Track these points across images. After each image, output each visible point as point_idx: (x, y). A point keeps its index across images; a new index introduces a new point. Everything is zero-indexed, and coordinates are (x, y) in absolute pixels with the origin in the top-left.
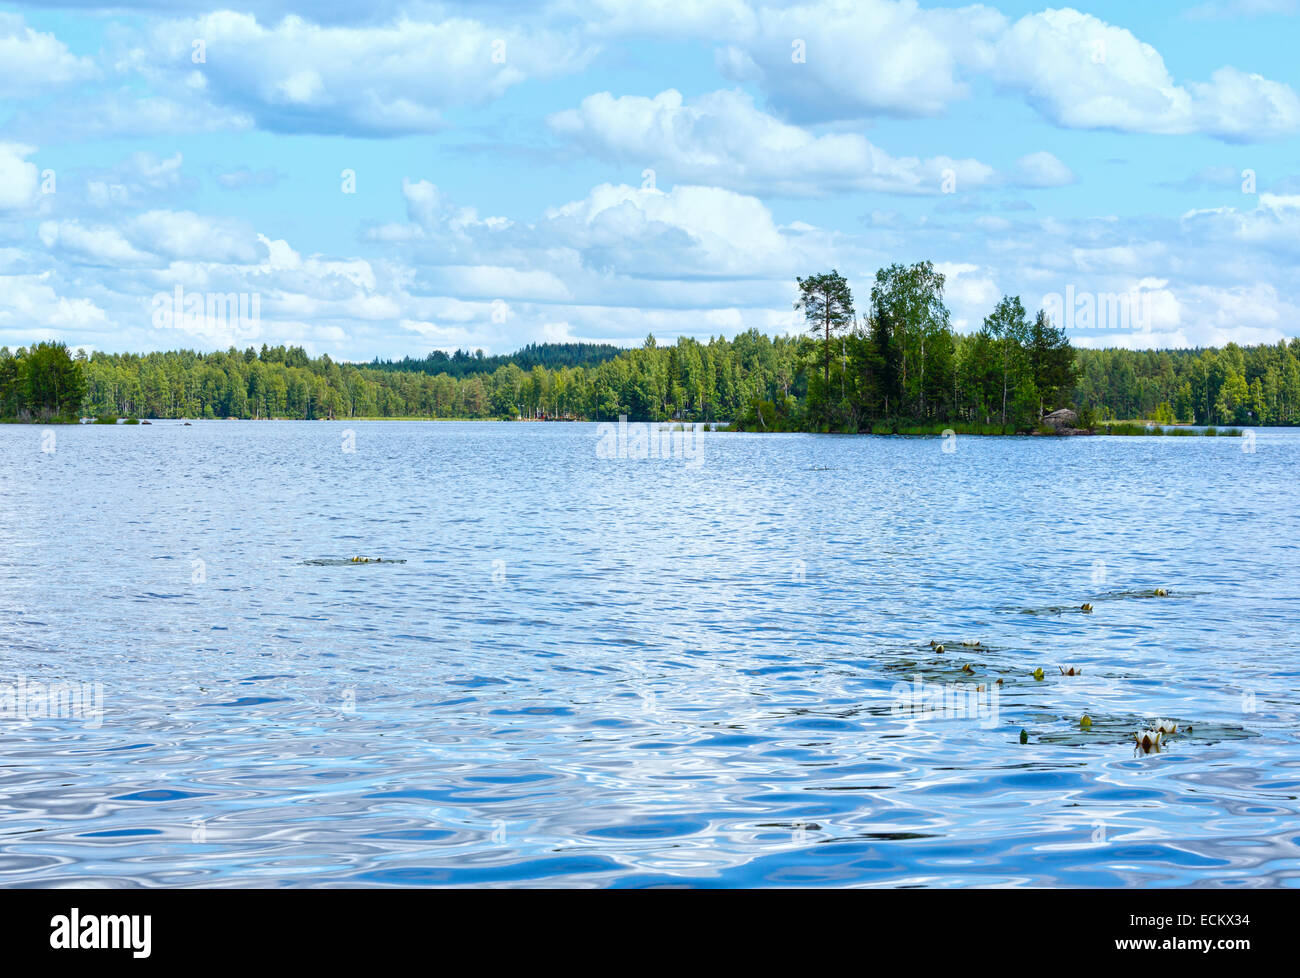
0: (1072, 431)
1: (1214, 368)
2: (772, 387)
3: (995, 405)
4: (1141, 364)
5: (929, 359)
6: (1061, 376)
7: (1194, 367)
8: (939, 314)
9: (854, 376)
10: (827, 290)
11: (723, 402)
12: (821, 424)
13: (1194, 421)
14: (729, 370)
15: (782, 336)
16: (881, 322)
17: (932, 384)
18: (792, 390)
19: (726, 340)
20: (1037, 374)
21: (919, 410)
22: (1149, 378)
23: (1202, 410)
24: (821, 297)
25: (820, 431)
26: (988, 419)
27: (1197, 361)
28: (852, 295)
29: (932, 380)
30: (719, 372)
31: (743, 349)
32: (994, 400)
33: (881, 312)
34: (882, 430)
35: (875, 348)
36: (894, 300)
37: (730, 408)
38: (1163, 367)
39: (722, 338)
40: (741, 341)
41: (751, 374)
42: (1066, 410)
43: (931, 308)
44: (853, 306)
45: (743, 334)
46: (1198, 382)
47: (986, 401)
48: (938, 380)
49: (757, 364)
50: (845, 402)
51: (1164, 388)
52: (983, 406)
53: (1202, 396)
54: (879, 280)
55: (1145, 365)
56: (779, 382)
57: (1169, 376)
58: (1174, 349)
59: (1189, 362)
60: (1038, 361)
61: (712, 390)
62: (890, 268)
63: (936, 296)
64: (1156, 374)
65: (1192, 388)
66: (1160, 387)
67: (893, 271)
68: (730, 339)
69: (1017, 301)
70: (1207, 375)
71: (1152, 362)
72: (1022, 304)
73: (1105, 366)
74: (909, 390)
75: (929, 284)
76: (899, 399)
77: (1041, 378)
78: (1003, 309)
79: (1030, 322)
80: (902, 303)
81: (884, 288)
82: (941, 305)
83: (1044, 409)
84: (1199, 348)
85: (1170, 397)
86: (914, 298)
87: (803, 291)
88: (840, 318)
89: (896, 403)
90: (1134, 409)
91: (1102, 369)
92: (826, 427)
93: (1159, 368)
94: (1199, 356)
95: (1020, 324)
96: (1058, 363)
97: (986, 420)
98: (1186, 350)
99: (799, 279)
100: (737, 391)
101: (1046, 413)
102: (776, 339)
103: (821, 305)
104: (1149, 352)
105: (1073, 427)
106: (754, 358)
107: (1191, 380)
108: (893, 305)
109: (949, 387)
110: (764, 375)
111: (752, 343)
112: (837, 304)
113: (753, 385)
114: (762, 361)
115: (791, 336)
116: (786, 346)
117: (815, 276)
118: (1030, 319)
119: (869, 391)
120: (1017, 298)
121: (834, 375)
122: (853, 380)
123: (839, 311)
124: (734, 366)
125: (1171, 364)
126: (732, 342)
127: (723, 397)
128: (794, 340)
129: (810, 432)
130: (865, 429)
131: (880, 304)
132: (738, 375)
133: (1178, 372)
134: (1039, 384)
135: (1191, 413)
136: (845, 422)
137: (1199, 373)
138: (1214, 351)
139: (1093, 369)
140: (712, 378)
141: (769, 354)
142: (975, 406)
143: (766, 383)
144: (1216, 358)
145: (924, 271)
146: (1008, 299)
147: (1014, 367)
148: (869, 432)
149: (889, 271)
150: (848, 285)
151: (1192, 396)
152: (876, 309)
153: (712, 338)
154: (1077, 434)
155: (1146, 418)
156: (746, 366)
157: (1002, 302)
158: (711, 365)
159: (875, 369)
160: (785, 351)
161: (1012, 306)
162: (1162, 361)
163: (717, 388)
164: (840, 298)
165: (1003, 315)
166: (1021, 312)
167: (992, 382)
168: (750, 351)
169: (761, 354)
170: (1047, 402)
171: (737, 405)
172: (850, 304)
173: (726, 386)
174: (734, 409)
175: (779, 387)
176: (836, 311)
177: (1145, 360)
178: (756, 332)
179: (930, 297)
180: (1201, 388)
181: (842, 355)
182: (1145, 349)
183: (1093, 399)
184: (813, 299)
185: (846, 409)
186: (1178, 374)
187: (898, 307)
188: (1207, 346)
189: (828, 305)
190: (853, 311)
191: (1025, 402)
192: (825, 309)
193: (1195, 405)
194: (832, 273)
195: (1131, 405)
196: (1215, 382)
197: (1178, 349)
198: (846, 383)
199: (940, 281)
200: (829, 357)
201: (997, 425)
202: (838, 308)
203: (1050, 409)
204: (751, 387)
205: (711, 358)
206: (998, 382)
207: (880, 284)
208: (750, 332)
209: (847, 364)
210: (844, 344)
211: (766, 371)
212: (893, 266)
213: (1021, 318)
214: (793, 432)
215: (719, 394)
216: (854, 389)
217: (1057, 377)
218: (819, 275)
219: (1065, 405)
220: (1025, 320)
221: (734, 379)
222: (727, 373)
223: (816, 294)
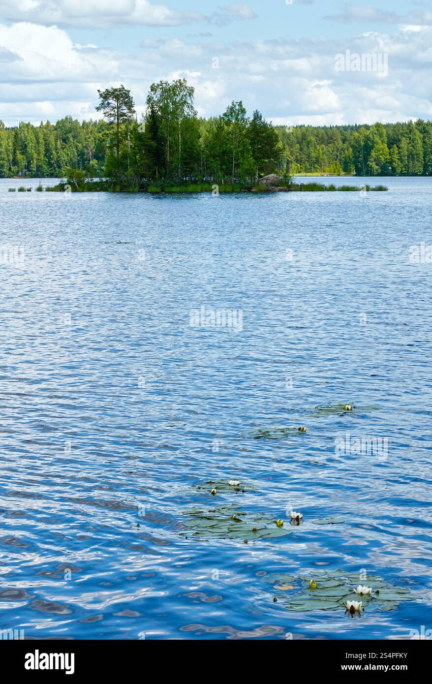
0: (277, 189)
1: (367, 138)
2: (81, 154)
3: (228, 172)
4: (320, 136)
5: (185, 142)
6: (269, 153)
7: (354, 138)
8: (190, 113)
9: (136, 154)
10: (117, 98)
11: (50, 164)
12: (114, 186)
13: (355, 173)
14: (53, 143)
15: (87, 121)
16: (153, 120)
17: (186, 159)
18: (94, 156)
19: (51, 124)
20: (254, 152)
21: (178, 176)
22: (326, 146)
23: (360, 166)
24: (113, 102)
25: (114, 191)
26: (223, 181)
27: (356, 134)
28: (133, 101)
29: (187, 156)
30: (47, 145)
31: (62, 129)
32: (227, 168)
33: (153, 112)
34: (154, 189)
35: (149, 135)
36: (161, 105)
37: (55, 168)
38: (335, 138)
39: (48, 122)
40: (61, 124)
41: (67, 146)
42: (273, 175)
43: (186, 109)
44: (134, 108)
45: (62, 120)
46: (356, 148)
47: (222, 169)
48: (191, 157)
49: (71, 139)
50: (130, 171)
51: (335, 152)
52: (220, 173)
53: (359, 157)
54: (152, 90)
55: (322, 138)
56: (85, 151)
57: (338, 144)
58: (341, 125)
59: (351, 135)
60: (255, 143)
61: (42, 157)
62: (159, 83)
63: (189, 101)
64: (330, 143)
65: (353, 152)
66: (333, 151)
67: (161, 85)
68: (53, 123)
69: (240, 104)
70: (362, 143)
71: (328, 135)
72: (244, 106)
73: (297, 138)
74: (172, 162)
75: (185, 94)
76: (165, 169)
77: (257, 154)
78: (232, 110)
79: (249, 118)
80: (167, 106)
81: (155, 96)
82: (192, 107)
83: (259, 174)
84: (358, 125)
85: (339, 158)
86: (174, 103)
87: (102, 99)
88: (126, 116)
89: (163, 171)
90: (316, 166)
91: (295, 140)
92: (118, 188)
93: (332, 139)
94: (357, 131)
95: (243, 119)
96: (267, 144)
97: (221, 181)
98: (349, 126)
99: (99, 91)
100: (59, 157)
101: (260, 177)
102: (84, 123)
103: (114, 108)
104: (325, 128)
105: (277, 186)
106: (70, 135)
107: (352, 146)
108: (161, 107)
109: (197, 160)
110: (77, 146)
111: (68, 125)
112: (124, 107)
113: (69, 153)
114: (74, 137)
115: (94, 120)
116: (90, 127)
117: (110, 89)
118: (249, 116)
119: (145, 163)
120: (241, 102)
121: (123, 153)
122: (135, 157)
123: (125, 111)
124: (56, 140)
125: (339, 137)
126: (55, 125)
127: (49, 161)
128: (95, 123)
129: (107, 191)
130: (143, 189)
131: (152, 107)
132: (59, 146)
133: (344, 141)
134: (256, 158)
135: (353, 168)
136: (130, 185)
137: (358, 142)
138: (367, 127)
139: (289, 140)
140: (42, 149)
141: (79, 133)
142: (214, 173)
143: (78, 151)
144: (368, 132)
145: (180, 85)
146: (235, 103)
147: (239, 147)
148: (146, 191)
149: (158, 85)
150: (131, 94)
151: (353, 157)
152: (150, 110)
153: (42, 123)
154: (280, 191)
155: (324, 171)
156: (64, 140)
157: (231, 105)
158: (41, 140)
159: (149, 149)
160: (90, 130)
161: (237, 107)
162: (334, 134)
163: (45, 155)
164: (126, 103)
165: (231, 113)
166: (243, 111)
167: (226, 157)
168: (67, 131)
169: (74, 133)
170: (261, 170)
171: (59, 167)
172: (133, 107)
173: (52, 154)
174: (57, 169)
175: (86, 154)
176: (123, 111)
177: (322, 134)
178: (71, 118)
179: (185, 102)
180: (359, 152)
181: (128, 140)
182: (323, 126)
183: (289, 159)
184: (109, 104)
185: (131, 175)
186: (344, 143)
187: (164, 109)
188: (362, 123)
189: (118, 108)
190: (134, 112)
191: (247, 170)
192: (116, 110)
193: (355, 163)
194: (120, 87)
195: (314, 163)
196: (368, 147)
197: (344, 125)
198: (131, 158)
199: (191, 91)
200: (119, 142)
201: (229, 185)
202: (125, 110)
203: (262, 175)
204: (67, 155)
205: (41, 136)
206: (229, 157)
207: (152, 93)
208: (66, 118)
209: (131, 146)
210: (129, 133)
211: (78, 144)
212: (161, 82)
213: (243, 115)
214: (96, 191)
215: (47, 159)
216: (136, 162)
217: (267, 154)
218: (112, 88)
219: (272, 171)
220: (246, 117)
221: (56, 149)
222: (52, 145)
223: (111, 101)
